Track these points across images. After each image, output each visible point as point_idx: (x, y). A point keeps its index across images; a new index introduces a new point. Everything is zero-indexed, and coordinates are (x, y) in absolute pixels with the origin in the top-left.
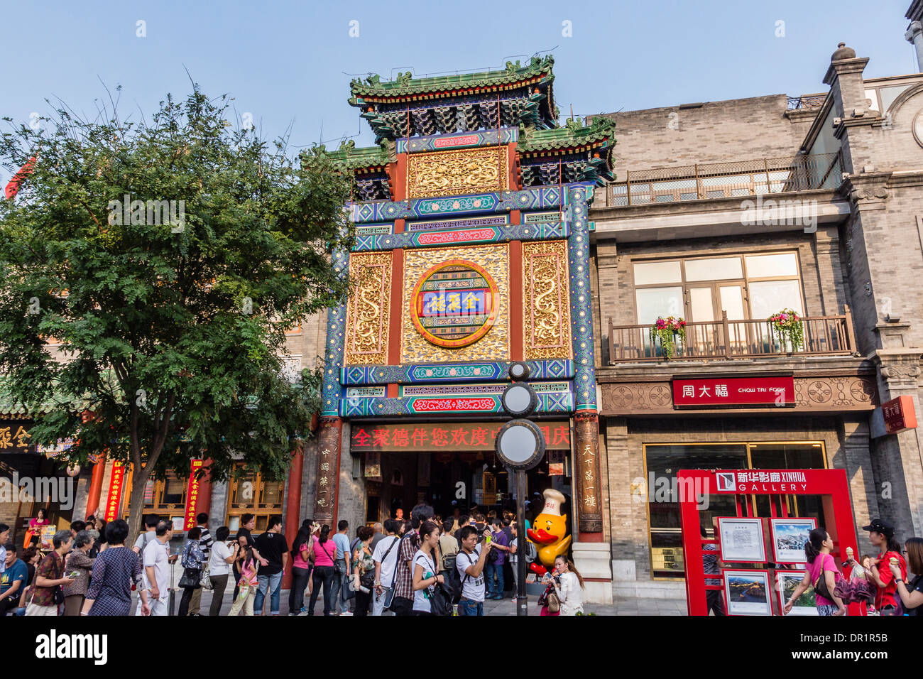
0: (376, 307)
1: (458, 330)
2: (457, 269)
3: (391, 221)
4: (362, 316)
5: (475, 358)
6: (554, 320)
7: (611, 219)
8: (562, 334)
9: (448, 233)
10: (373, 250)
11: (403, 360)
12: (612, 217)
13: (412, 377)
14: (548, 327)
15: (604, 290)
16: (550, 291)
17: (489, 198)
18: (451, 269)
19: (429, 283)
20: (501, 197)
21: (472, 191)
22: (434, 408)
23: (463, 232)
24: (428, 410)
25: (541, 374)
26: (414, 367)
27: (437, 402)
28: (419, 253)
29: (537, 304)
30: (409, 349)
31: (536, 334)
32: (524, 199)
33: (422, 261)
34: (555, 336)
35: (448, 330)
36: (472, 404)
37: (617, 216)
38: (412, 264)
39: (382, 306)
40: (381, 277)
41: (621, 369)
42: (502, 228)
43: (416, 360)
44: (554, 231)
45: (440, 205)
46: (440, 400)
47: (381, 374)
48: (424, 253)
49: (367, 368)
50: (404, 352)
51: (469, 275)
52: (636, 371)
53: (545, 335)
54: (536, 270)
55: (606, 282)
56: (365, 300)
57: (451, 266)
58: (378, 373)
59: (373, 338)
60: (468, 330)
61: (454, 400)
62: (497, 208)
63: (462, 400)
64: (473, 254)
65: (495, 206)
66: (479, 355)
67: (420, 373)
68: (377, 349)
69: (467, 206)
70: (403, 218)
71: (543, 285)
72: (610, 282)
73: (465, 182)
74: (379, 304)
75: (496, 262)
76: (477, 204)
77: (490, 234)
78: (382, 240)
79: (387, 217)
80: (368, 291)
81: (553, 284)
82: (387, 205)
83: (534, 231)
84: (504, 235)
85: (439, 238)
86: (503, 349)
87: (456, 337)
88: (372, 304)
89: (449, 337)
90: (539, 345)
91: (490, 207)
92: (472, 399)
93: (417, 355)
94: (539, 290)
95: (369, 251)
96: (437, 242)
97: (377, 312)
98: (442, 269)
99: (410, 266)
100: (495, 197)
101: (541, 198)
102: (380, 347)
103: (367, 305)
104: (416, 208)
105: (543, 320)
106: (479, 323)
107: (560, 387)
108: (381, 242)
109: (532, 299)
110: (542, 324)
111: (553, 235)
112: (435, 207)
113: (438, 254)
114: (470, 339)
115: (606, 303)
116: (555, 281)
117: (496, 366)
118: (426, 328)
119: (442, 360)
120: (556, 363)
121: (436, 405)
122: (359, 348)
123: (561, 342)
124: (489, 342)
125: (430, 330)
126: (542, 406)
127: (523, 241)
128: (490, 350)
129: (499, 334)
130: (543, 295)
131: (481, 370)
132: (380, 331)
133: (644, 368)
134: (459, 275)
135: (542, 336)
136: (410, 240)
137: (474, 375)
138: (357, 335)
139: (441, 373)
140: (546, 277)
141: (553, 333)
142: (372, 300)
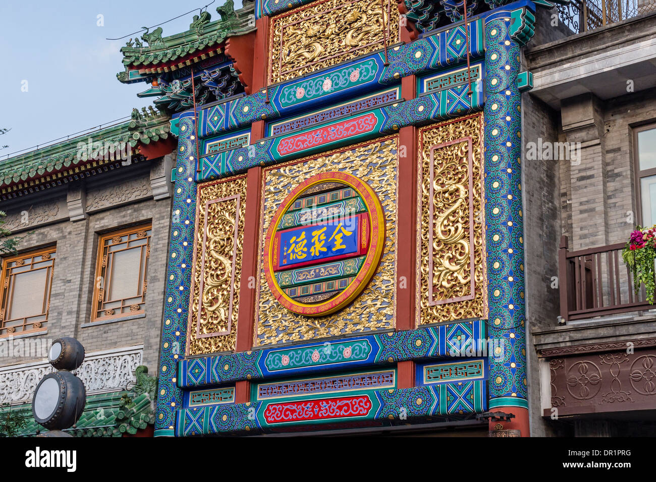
0: (226, 262)
1: (324, 287)
2: (326, 187)
3: (245, 127)
4: (209, 279)
5: (348, 331)
6: (461, 254)
7: (568, 60)
8: (473, 277)
9: (316, 131)
10: (224, 176)
11: (257, 343)
12: (570, 55)
13: (264, 369)
14: (454, 267)
15: (580, 187)
16: (458, 204)
17: (370, 63)
18: (317, 189)
19: (289, 216)
20: (387, 58)
21: (352, 56)
22: (290, 417)
23: (335, 126)
24: (283, 420)
25: (437, 348)
26: (266, 352)
27: (294, 407)
28: (282, 170)
29: (439, 230)
30: (266, 325)
31: (435, 281)
32: (418, 55)
33: (286, 181)
34: (463, 281)
35: (311, 289)
36: (340, 408)
37: (578, 52)
38: (272, 189)
39: (234, 259)
40: (233, 214)
41: (577, 329)
42: (387, 109)
43: (274, 341)
44: (461, 101)
45: (306, 88)
46: (299, 403)
47: (226, 368)
48: (287, 169)
49: (209, 359)
50: (259, 330)
51: (341, 194)
52: (602, 332)
53: (449, 281)
54: (438, 171)
55: (583, 174)
56: (213, 253)
57: (318, 184)
58: (223, 366)
59: (222, 311)
60: (337, 284)
61: (317, 402)
62: (381, 78)
63: (327, 401)
64: (352, 158)
65: (378, 75)
66: (355, 324)
67: (274, 361)
68: (226, 328)
69: (341, 82)
70: (261, 119)
71: (447, 195)
72: (589, 173)
73: (343, 44)
74: (231, 258)
75: (382, 166)
76: (356, 77)
77: (370, 123)
78: (233, 158)
79: (242, 120)
80: (217, 239)
81: (462, 190)
82: (242, 102)
83: (432, 106)
84: (389, 121)
85: (303, 142)
86: (388, 311)
87: (320, 298)
88: (221, 258)
89: (311, 299)
90: (440, 300)
91: (372, 77)
92: (341, 399)
93: (274, 333)
94: (441, 205)
95: (218, 177)
96: (303, 148)
97: (229, 269)
98: (306, 190)
99: (270, 193)
100: (379, 61)
101: (443, 46)
102: (229, 325)
103: (216, 261)
104: (276, 100)
105: (446, 255)
106: (352, 271)
107: (470, 370)
108: (232, 162)
109: (430, 220)
110: (446, 263)
111: (459, 108)
112: (301, 94)
113: (305, 169)
114: (339, 299)
115: (581, 212)
116: (466, 186)
117: (373, 341)
118: (283, 288)
119: (306, 337)
120: (459, 328)
121: (293, 412)
122: (205, 330)
123: (472, 291)
124: (369, 302)
125: (288, 291)
126: (438, 404)
127: (418, 125)
128: (370, 315)
129: (383, 287)
130: (448, 212)
131: (353, 350)
132: (231, 299)
133: (615, 325)
134: (328, 197)
135: (445, 284)
136: (267, 152)
137: (344, 359)
138: (203, 309)
139: (301, 360)
140: (452, 182)
141: (460, 278)
142: (222, 253)
